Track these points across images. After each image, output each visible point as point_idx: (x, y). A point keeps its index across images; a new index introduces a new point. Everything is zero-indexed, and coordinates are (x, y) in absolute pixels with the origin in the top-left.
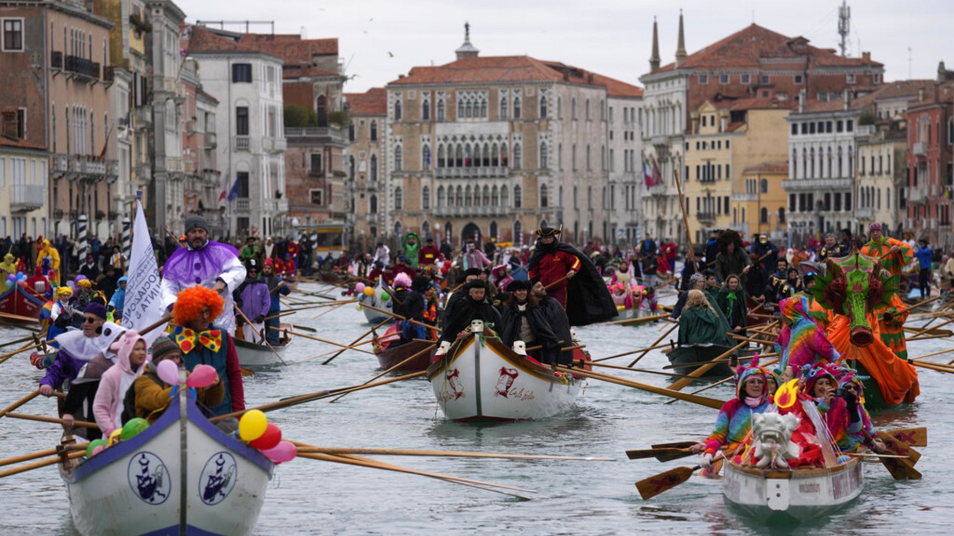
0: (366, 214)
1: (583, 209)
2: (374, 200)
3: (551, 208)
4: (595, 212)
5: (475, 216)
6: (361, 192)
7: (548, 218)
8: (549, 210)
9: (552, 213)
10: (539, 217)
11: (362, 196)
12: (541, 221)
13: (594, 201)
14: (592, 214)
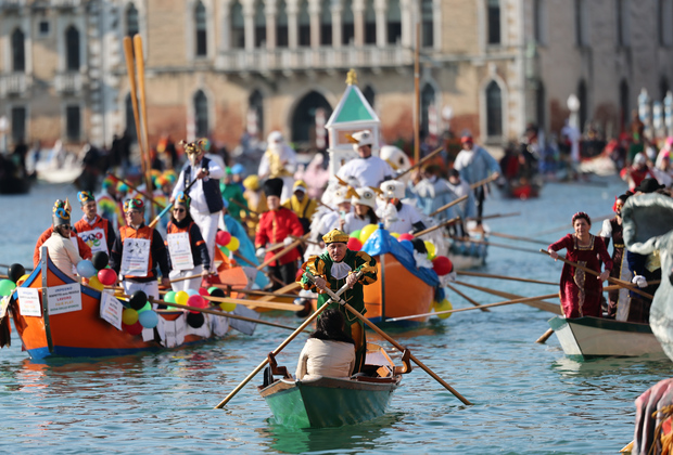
0: (55, 72)
1: (603, 46)
2: (72, 37)
3: (509, 48)
4: (635, 55)
5: (322, 73)
6: (38, 19)
7: (501, 72)
8: (504, 54)
9: (513, 60)
10: (481, 71)
11: (44, 27)
12: (486, 82)
13: (632, 26)
14: (629, 59)
